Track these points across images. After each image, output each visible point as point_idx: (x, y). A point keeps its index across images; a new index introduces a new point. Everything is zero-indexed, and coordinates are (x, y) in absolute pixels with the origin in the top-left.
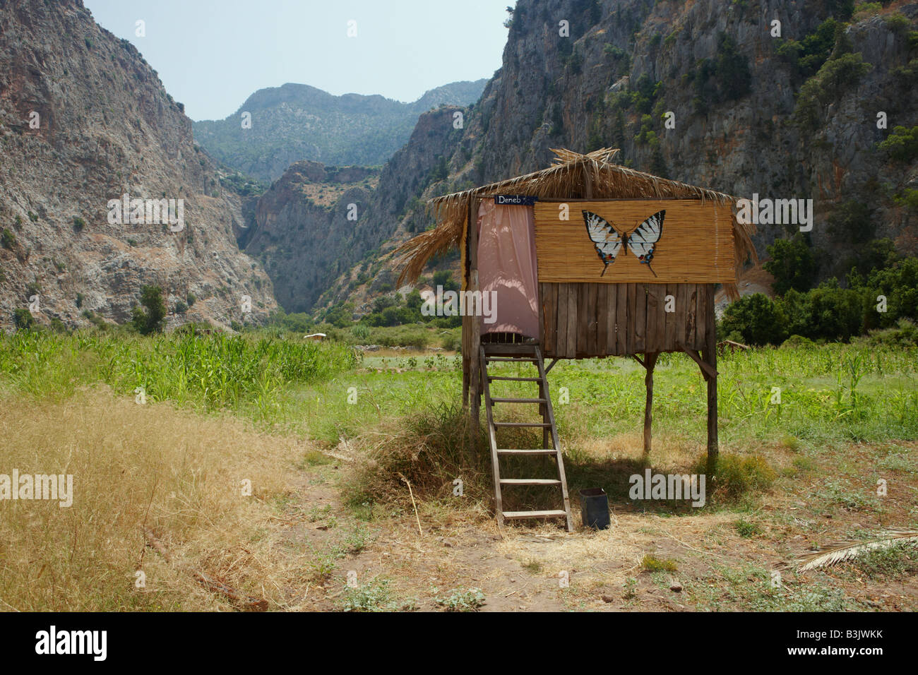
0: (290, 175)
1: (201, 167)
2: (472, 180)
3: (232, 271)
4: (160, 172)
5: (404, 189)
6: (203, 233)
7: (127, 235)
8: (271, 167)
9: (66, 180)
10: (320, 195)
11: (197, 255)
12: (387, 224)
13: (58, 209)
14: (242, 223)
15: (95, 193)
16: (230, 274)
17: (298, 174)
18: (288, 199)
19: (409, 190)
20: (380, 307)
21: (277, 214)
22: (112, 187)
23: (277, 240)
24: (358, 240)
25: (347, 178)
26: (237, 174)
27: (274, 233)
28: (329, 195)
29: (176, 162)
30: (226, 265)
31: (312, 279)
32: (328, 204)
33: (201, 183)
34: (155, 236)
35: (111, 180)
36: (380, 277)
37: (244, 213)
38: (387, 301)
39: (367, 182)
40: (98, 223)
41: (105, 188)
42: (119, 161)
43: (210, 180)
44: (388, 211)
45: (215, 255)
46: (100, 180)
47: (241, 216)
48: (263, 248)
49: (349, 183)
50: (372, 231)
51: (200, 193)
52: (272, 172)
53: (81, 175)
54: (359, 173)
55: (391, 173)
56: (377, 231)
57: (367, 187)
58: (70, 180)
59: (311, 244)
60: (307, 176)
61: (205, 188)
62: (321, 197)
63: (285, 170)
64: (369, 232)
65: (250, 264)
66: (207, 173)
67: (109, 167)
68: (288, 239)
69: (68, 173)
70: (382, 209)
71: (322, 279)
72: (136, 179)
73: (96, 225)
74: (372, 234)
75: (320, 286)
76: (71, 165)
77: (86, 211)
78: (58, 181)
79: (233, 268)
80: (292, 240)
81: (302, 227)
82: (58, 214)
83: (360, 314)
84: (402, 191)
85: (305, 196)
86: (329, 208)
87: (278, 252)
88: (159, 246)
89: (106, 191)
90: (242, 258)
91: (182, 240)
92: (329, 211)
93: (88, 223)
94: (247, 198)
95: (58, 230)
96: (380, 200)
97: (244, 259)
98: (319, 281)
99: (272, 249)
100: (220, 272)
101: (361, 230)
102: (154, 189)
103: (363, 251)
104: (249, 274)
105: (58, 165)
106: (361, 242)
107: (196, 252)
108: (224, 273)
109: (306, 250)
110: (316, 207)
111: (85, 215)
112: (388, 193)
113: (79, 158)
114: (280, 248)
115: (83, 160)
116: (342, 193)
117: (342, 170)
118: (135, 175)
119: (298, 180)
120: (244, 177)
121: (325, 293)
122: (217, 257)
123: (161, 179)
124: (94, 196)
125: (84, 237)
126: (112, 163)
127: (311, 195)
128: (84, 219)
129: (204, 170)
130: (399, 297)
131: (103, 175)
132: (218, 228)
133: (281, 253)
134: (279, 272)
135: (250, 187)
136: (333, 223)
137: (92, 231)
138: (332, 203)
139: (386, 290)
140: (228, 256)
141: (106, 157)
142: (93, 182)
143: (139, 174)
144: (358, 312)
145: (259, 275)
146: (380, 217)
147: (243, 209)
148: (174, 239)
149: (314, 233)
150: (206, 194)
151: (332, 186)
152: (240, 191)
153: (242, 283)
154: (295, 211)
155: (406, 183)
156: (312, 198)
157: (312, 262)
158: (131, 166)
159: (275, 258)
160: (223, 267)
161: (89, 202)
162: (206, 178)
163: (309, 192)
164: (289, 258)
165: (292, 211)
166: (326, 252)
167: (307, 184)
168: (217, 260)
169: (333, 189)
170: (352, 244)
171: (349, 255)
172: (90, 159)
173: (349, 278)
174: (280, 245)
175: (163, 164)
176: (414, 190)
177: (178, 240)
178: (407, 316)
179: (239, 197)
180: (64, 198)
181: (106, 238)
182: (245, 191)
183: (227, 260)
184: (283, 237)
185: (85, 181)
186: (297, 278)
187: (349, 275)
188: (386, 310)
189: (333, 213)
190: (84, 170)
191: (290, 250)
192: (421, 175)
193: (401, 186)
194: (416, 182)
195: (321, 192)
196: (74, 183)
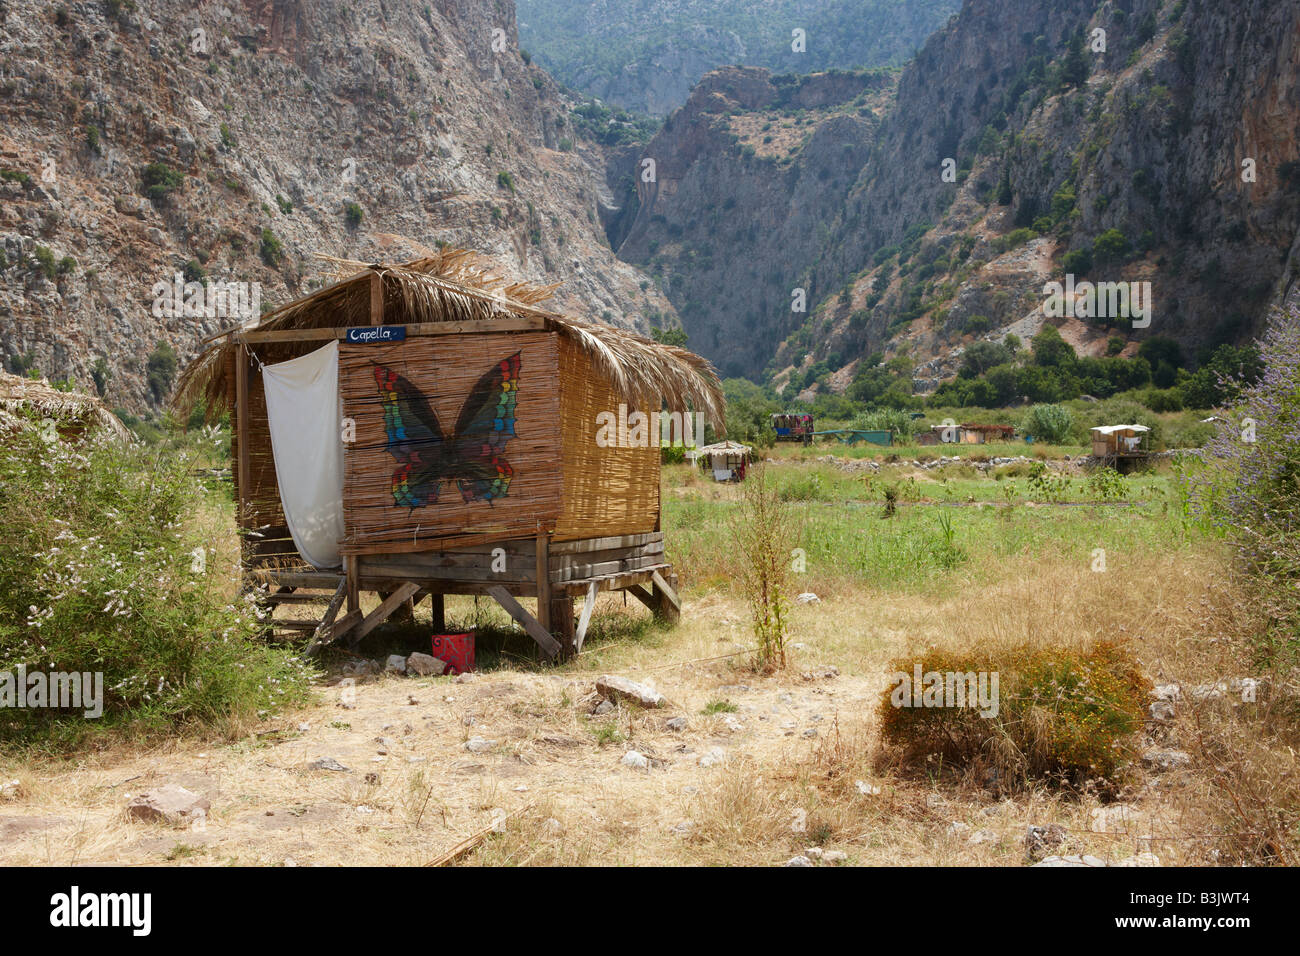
0: (702, 99)
1: (536, 93)
2: (1163, 83)
3: (610, 297)
4: (475, 106)
5: (954, 113)
6: (555, 222)
7: (431, 232)
8: (647, 84)
9: (327, 134)
10: (764, 135)
11: (549, 267)
12: (919, 190)
13: (319, 189)
14: (608, 201)
15: (375, 154)
16: (608, 304)
17: (719, 95)
18: (700, 148)
19: (966, 115)
20: (974, 366)
21: (679, 179)
22: (402, 140)
23: (680, 233)
24: (853, 225)
25: (818, 97)
26: (593, 102)
27: (674, 219)
28: (784, 135)
29: (492, 85)
30: (597, 286)
31: (756, 309)
32: (783, 155)
33: (538, 125)
34: (480, 233)
35: (402, 127)
36: (963, 302)
37: (612, 180)
38: (991, 353)
39: (862, 103)
40: (383, 210)
41: (390, 144)
42: (411, 91)
43: (554, 117)
44: (918, 162)
45: (577, 265)
46: (383, 128)
47: (605, 186)
48: (653, 250)
49: (823, 107)
50: (885, 206)
51: (537, 143)
52: (649, 94)
53: (351, 121)
54: (845, 86)
55: (921, 81)
56: (896, 205)
57: (865, 113)
58: (333, 133)
59: (752, 238)
60: (736, 98)
61: (545, 133)
62: (768, 141)
63: (692, 89)
64: (878, 208)
65: (637, 281)
66: (547, 104)
67: (397, 104)
68: (703, 230)
69: (330, 120)
70: (906, 158)
71: (777, 309)
72: (439, 123)
73: (380, 216)
74: (885, 212)
75: (772, 324)
76: (334, 104)
77: (362, 190)
78: (315, 135)
79: (610, 291)
80: (712, 232)
81: (731, 204)
82: (319, 198)
83: (927, 381)
84: (948, 116)
85: (736, 139)
86: (786, 162)
87: (685, 256)
88: (489, 252)
89: (393, 149)
90: (622, 271)
91: (524, 238)
92: (787, 168)
93: (367, 212)
94: (617, 150)
95: (324, 228)
96: (900, 139)
97: (625, 273)
98: (770, 312)
99: (671, 250)
100: (587, 300)
101: (858, 206)
102: (469, 139)
103: (866, 248)
104: (639, 300)
105: (314, 104)
106: (862, 230)
107: (546, 262)
108: (596, 301)
109: (741, 251)
110: (759, 162)
111: (361, 196)
112: (917, 123)
113: (346, 89)
114: (688, 249)
115: (353, 91)
116: (811, 130)
117: (807, 81)
118: (439, 115)
119: (718, 107)
120: (606, 109)
121: (791, 338)
122: (581, 270)
123: (478, 120)
124: (374, 160)
125: (363, 240)
126: (399, 95)
127: (745, 138)
128: (362, 206)
129: (541, 97)
130: (1012, 342)
131: (387, 118)
132: (574, 213)
133: (691, 259)
134: (688, 297)
135: (620, 127)
136: (797, 191)
137: (374, 226)
138: (792, 152)
139: (980, 328)
140: (601, 267)
141: (391, 84)
142: (371, 133)
143: (445, 113)
144: (922, 375)
145: (656, 304)
146: (901, 175)
147: (609, 173)
148: (512, 237)
149: (757, 215)
150: (547, 145)
151: (787, 116)
152: (601, 135)
153: (629, 321)
154: (716, 171)
155: (959, 100)
156: (749, 142)
157: (754, 275)
158: (430, 99)
159: (678, 268)
160: (594, 290)
161: (366, 171)
162: (546, 114)
163: (742, 131)
164: (708, 267)
165: (710, 171)
166: (783, 252)
167: (737, 114)
168: (581, 276)
169: (791, 121)
170: (841, 236)
171: (835, 258)
172: (364, 90)
173: (848, 306)
174: (688, 242)
175: (477, 92)
176: (977, 113)
177: (518, 239)
178: (1043, 384)
179: (599, 148)
180: (326, 166)
181: (399, 239)
182: (610, 135)
183: (599, 275)
184: (692, 226)
185: (358, 133)
186: (725, 309)
187: (846, 299)
188: (994, 371)
189: (795, 173)
190: (354, 111)
191: (708, 253)
192: (993, 81)
193: (947, 107)
194: (981, 97)
195: (766, 129)
196: (340, 138)
